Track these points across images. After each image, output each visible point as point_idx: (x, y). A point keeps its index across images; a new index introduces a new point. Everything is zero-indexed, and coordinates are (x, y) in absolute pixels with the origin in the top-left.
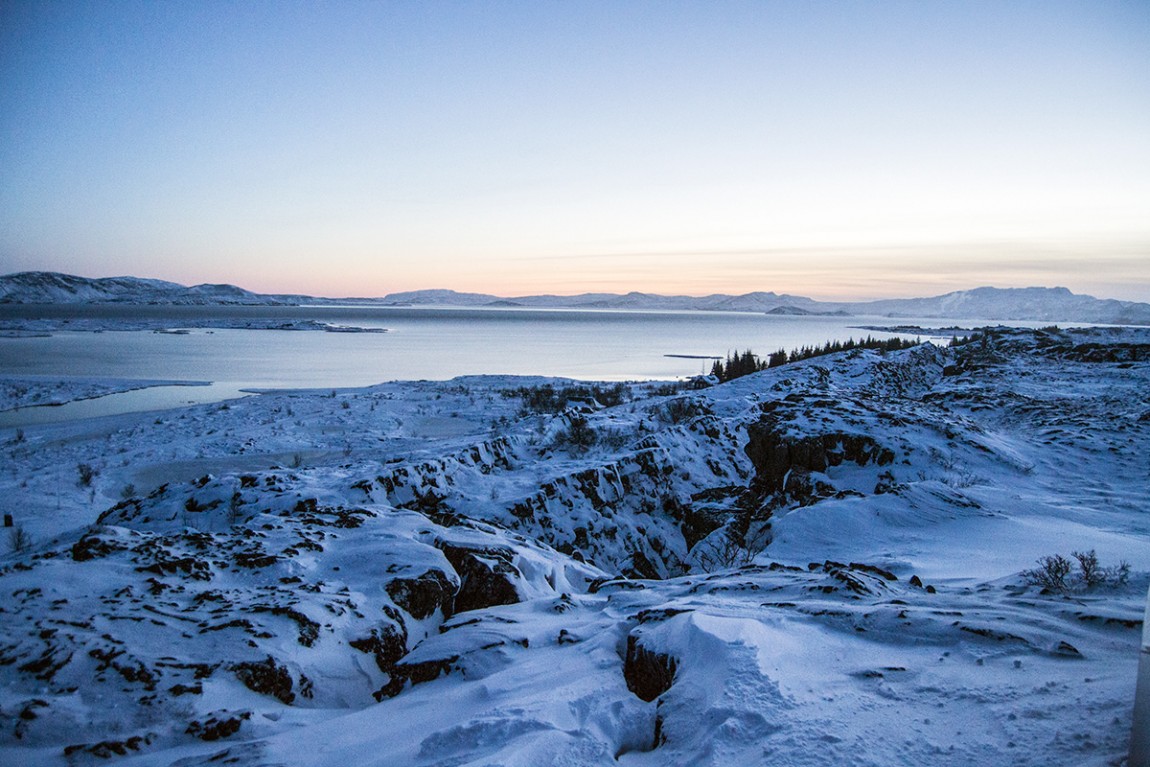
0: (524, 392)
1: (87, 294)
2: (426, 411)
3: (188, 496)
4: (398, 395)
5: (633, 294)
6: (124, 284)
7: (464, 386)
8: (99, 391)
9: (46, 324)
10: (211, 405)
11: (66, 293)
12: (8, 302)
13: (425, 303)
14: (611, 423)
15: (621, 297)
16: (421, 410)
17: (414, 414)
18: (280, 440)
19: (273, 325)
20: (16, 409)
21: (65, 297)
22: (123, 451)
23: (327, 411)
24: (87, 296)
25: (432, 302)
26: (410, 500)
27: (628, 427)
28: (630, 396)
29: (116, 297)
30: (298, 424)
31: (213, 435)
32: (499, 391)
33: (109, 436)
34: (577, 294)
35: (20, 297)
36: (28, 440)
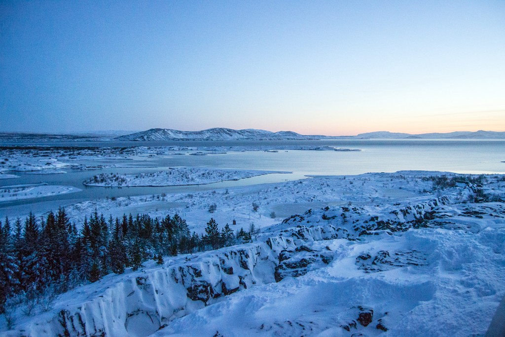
0: (433, 179)
1: (236, 136)
2: (387, 186)
3: (322, 214)
4: (372, 179)
5: (479, 131)
6: (249, 132)
7: (402, 175)
8: (250, 175)
9: (225, 149)
10: (295, 181)
11: (228, 136)
12: (207, 140)
13: (375, 138)
14: (494, 192)
15: (473, 133)
16: (385, 186)
17: (381, 187)
18: (326, 196)
19: (312, 148)
20: (222, 181)
21: (228, 138)
22: (265, 198)
23: (344, 185)
24: (236, 137)
25: (379, 137)
26: (412, 220)
27: (503, 194)
28: (487, 181)
29: (246, 137)
30: (332, 190)
31: (299, 193)
32: (420, 178)
33: (259, 193)
34: (450, 132)
35: (211, 138)
36: (230, 193)
